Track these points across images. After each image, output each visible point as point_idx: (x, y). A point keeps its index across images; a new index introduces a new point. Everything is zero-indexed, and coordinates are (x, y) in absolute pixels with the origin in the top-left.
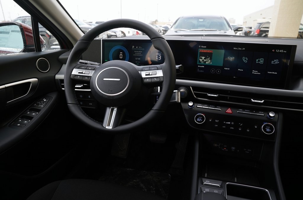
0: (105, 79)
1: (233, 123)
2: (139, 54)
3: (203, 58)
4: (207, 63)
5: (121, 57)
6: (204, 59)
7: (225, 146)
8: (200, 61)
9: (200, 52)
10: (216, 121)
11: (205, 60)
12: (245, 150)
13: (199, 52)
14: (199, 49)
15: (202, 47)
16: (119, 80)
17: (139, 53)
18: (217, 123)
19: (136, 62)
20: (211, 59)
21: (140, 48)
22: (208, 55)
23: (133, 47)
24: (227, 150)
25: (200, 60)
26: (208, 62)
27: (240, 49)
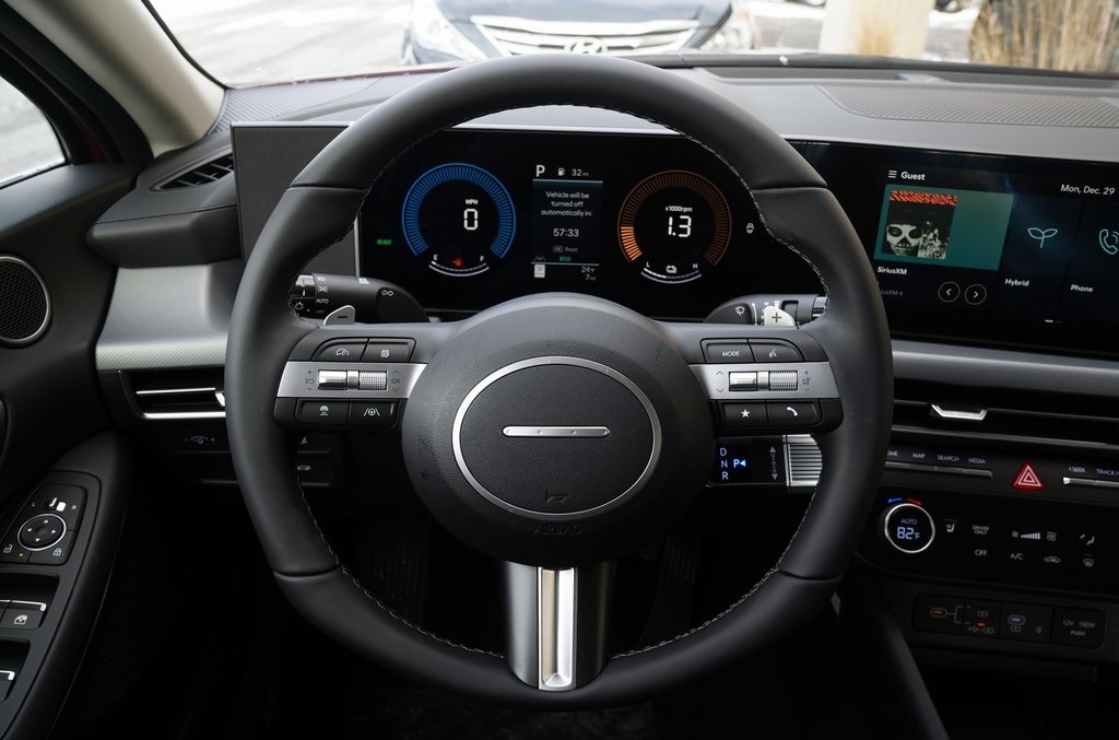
1: (1051, 536)
2: (573, 209)
3: (906, 229)
4: (921, 254)
5: (471, 224)
6: (912, 234)
7: (982, 614)
8: (887, 245)
9: (895, 205)
11: (913, 242)
12: (1070, 623)
13: (887, 199)
14: (888, 187)
15: (905, 175)
16: (604, 430)
17: (576, 200)
18: (981, 541)
19: (558, 249)
20: (943, 237)
21: (576, 178)
22: (935, 219)
23: (540, 169)
24: (989, 631)
25: (890, 238)
26: (930, 249)
27: (1091, 191)
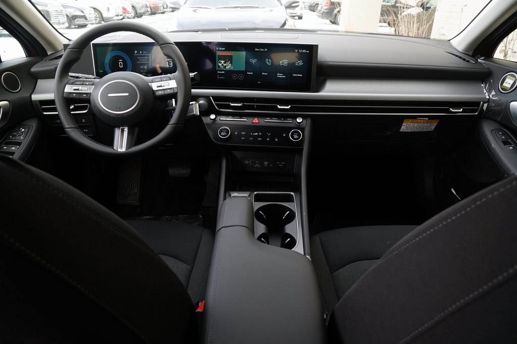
0: (109, 95)
1: (260, 134)
2: (144, 61)
3: (223, 62)
4: (227, 68)
5: (121, 66)
6: (224, 63)
7: (257, 162)
8: (219, 66)
9: (219, 56)
10: (243, 133)
11: (225, 65)
12: (278, 163)
13: (217, 55)
14: (217, 52)
15: (220, 49)
16: (127, 94)
17: (145, 59)
18: (243, 136)
19: (142, 71)
20: (231, 63)
21: (144, 53)
22: (229, 59)
23: (136, 52)
24: (259, 166)
25: (219, 64)
26: (229, 66)
27: (262, 50)
